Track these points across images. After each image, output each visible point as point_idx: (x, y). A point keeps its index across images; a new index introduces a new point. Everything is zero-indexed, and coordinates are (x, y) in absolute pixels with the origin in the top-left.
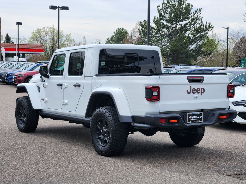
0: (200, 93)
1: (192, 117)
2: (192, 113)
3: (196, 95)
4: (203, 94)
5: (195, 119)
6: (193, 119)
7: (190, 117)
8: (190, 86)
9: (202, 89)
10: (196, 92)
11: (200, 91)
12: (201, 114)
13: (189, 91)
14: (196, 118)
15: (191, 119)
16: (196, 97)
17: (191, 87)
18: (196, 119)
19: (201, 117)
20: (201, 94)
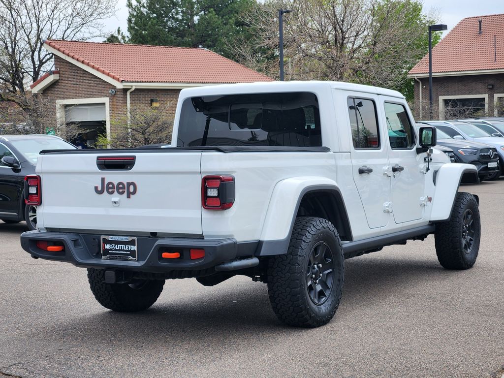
0: (125, 194)
1: (113, 247)
2: (111, 237)
3: (116, 197)
4: (131, 196)
5: (119, 250)
6: (116, 250)
7: (108, 246)
8: (102, 178)
9: (129, 184)
10: (115, 190)
11: (126, 190)
12: (132, 243)
13: (100, 189)
14: (121, 250)
15: (111, 250)
16: (115, 203)
17: (103, 180)
18: (121, 252)
19: (135, 248)
20: (129, 197)
